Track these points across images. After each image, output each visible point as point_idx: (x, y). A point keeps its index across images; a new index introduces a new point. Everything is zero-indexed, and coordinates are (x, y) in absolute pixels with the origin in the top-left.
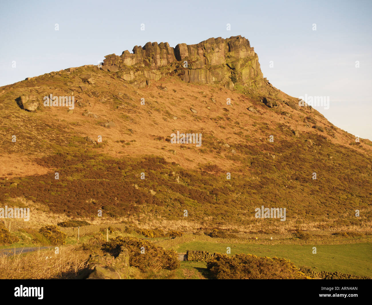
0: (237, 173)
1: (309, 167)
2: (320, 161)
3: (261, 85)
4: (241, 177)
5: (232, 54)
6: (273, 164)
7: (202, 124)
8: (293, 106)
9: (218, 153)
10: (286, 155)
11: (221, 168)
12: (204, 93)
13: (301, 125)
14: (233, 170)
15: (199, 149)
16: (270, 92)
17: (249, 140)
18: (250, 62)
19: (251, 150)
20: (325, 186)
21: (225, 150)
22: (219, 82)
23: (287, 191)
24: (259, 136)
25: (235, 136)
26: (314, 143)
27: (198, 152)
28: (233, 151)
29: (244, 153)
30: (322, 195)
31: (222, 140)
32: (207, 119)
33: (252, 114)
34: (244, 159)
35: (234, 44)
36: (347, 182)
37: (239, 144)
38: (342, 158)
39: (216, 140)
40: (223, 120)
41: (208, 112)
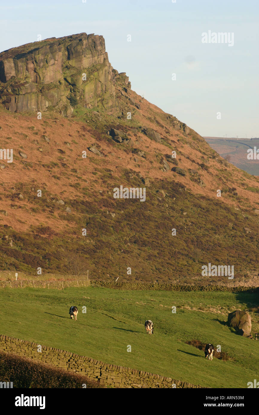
0: (71, 235)
1: (153, 227)
2: (169, 219)
3: (110, 104)
4: (74, 240)
5: (72, 63)
6: (111, 225)
7: (33, 173)
8: (152, 135)
9: (51, 212)
10: (128, 212)
11: (54, 230)
12: (35, 129)
13: (155, 168)
14: (67, 232)
15: (31, 208)
16: (124, 111)
17: (86, 194)
18: (96, 73)
19: (87, 207)
20: (166, 250)
21: (59, 208)
22: (54, 107)
23: (121, 257)
24: (99, 188)
25: (72, 189)
26: (167, 194)
27: (30, 211)
28: (68, 209)
29: (80, 211)
30: (160, 261)
31: (56, 195)
32: (39, 166)
33: (94, 156)
34: (80, 219)
35: (75, 49)
36: (194, 245)
37: (75, 200)
38: (199, 214)
39: (50, 196)
40: (58, 167)
41: (40, 155)
